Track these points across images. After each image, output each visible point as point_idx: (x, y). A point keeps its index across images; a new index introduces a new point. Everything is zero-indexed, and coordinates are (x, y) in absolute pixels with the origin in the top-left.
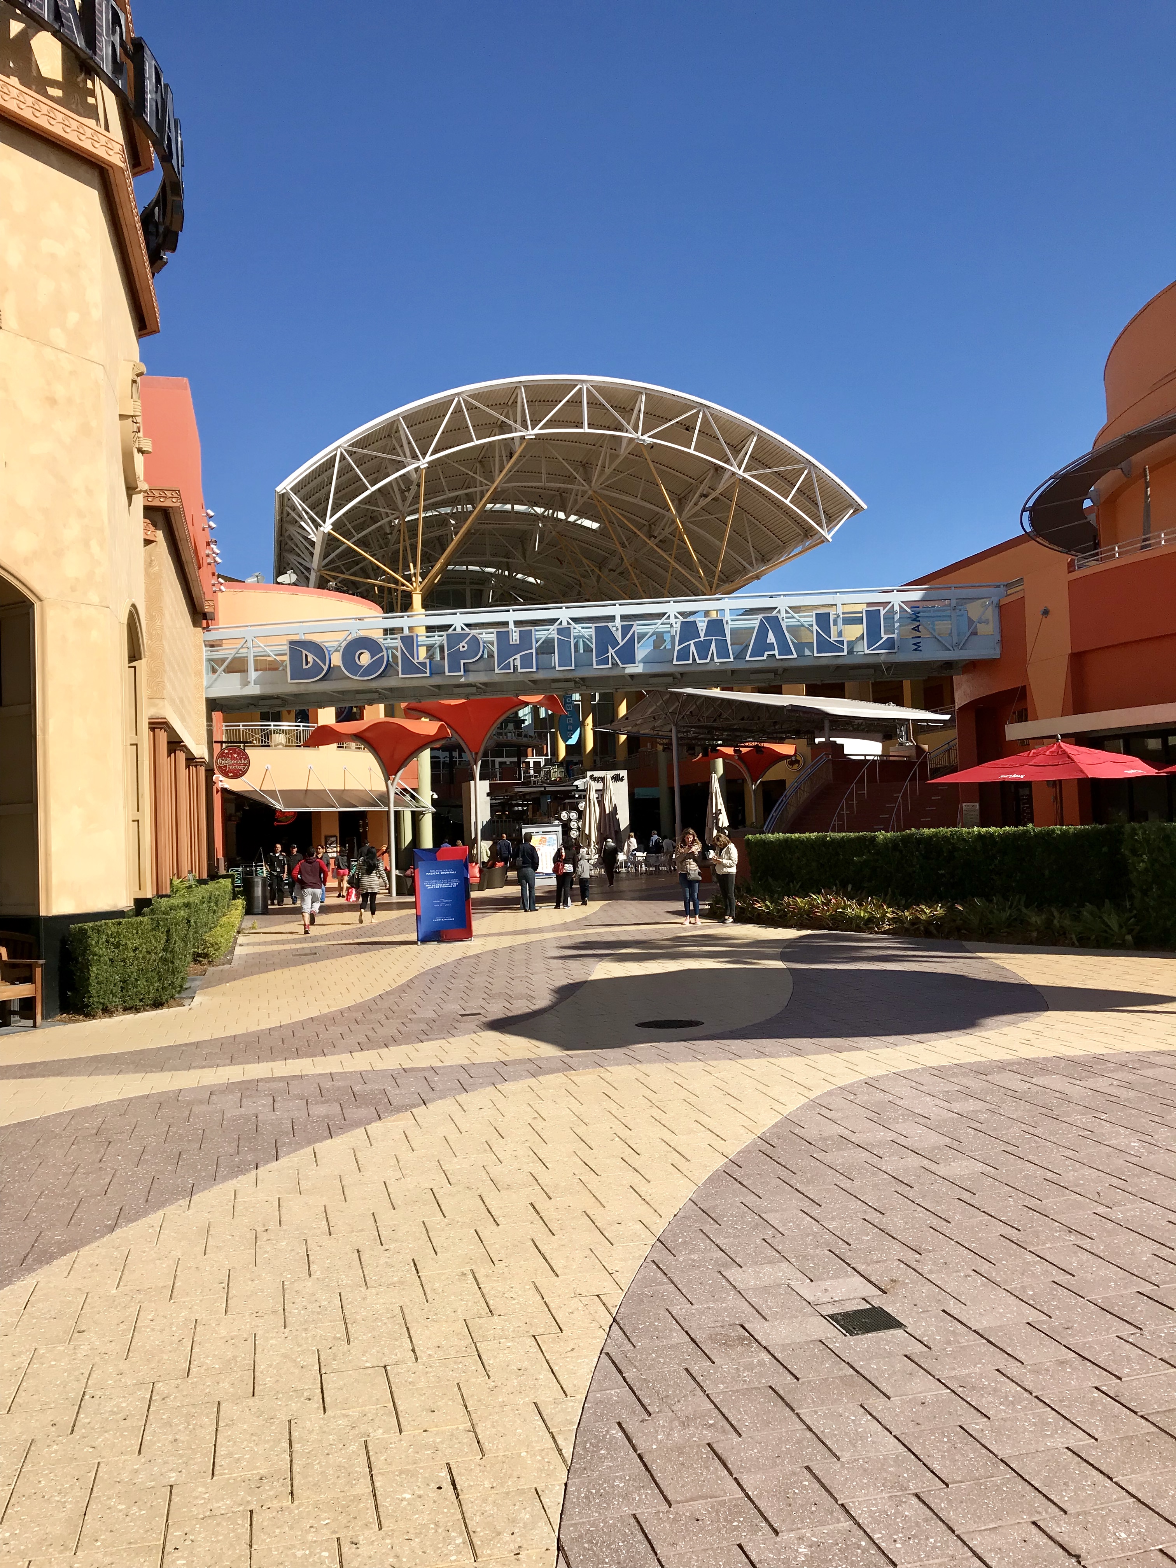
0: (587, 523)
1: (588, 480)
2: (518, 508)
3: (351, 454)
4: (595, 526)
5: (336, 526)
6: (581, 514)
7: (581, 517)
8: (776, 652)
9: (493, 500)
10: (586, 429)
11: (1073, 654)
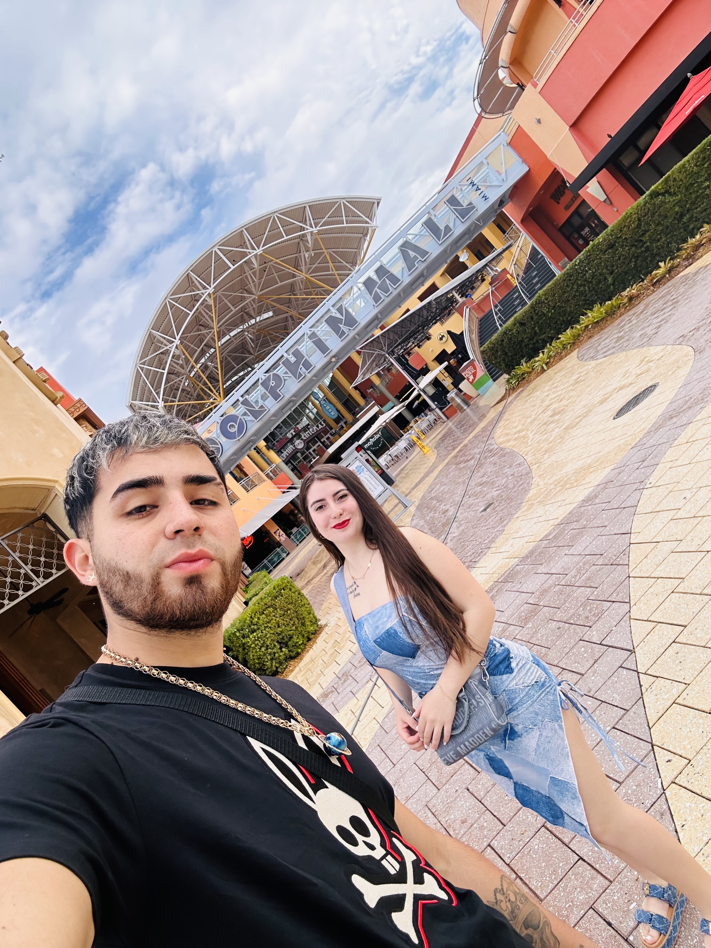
0: (265, 316)
1: (251, 293)
2: (232, 334)
3: (144, 364)
4: (270, 314)
5: (165, 401)
6: (259, 314)
7: (260, 315)
8: (420, 258)
9: (219, 339)
10: (233, 268)
11: (570, 127)
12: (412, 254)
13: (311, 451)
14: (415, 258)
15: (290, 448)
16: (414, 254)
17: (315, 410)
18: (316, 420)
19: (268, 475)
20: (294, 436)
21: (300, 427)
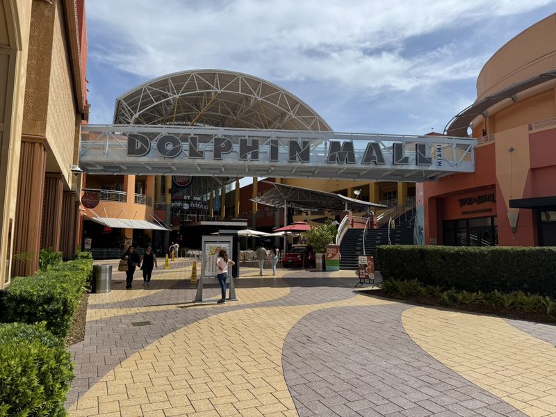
3: (149, 89)
8: (376, 161)
10: (240, 92)
11: (531, 169)
12: (374, 154)
13: (188, 215)
14: (374, 158)
15: (179, 204)
16: (375, 155)
17: (209, 198)
18: (204, 204)
19: (155, 205)
20: (187, 200)
21: (195, 198)
